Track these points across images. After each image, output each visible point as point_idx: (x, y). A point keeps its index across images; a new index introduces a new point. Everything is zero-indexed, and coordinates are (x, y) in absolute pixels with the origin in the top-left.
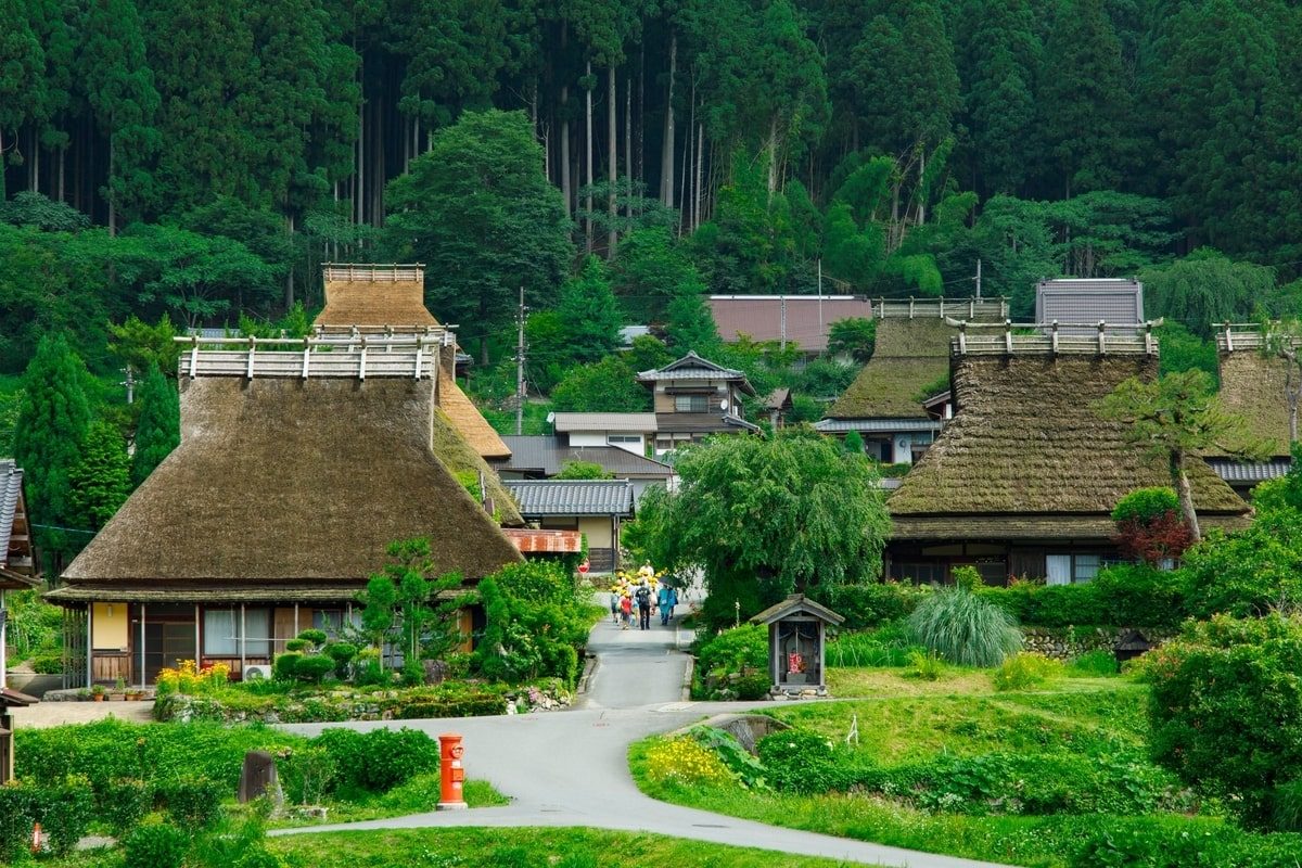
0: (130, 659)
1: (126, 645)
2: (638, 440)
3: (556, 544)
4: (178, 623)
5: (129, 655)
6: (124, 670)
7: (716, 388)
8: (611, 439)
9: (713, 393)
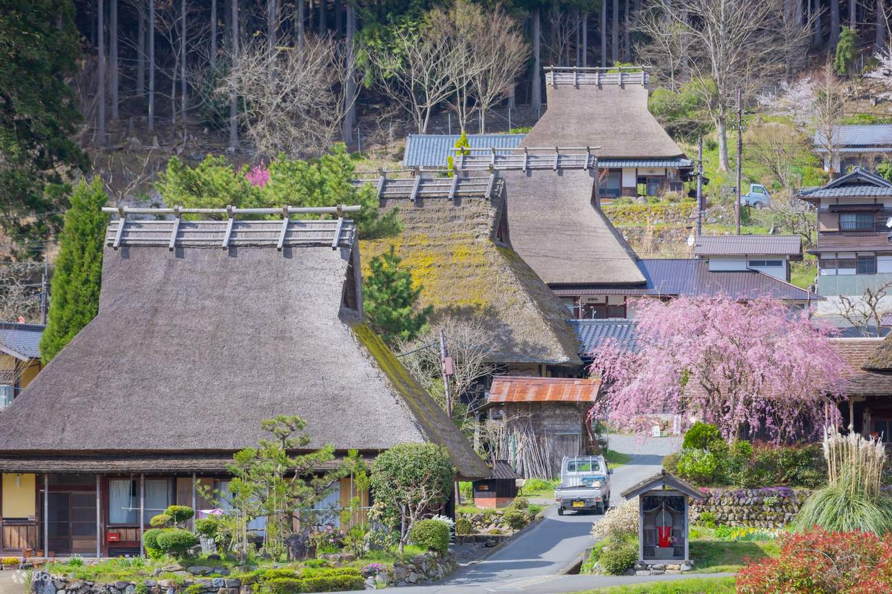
0: (37, 527)
1: (33, 513)
2: (779, 263)
3: (573, 392)
4: (83, 493)
5: (37, 524)
6: (32, 538)
7: (882, 205)
8: (752, 263)
9: (878, 211)
